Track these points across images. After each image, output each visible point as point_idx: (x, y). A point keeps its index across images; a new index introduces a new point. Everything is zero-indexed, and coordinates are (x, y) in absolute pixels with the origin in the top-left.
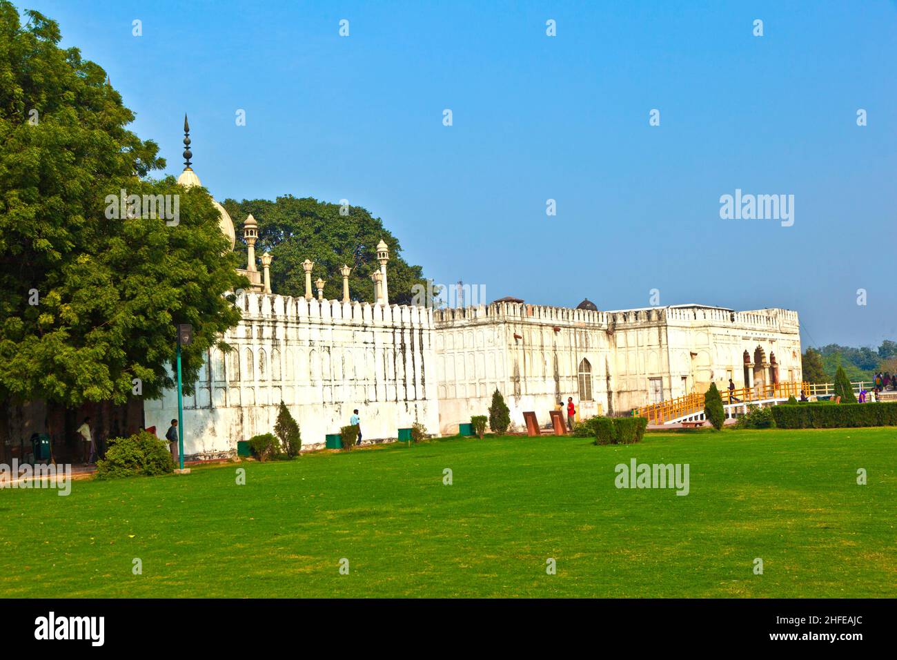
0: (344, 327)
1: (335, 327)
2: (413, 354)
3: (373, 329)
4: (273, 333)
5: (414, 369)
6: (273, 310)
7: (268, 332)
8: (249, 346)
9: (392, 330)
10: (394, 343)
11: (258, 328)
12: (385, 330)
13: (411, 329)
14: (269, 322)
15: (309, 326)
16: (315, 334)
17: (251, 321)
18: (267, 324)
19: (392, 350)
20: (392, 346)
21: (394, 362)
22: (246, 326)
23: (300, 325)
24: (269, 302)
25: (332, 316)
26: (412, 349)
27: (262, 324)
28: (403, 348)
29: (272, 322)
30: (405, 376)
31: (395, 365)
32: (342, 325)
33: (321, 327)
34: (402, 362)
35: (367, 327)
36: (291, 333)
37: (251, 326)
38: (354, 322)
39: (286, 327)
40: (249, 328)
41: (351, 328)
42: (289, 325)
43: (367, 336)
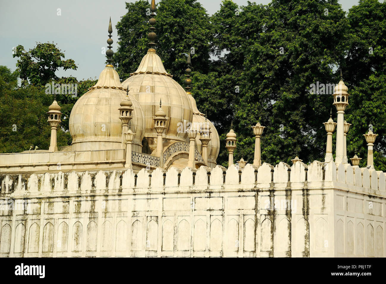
0: (179, 195)
1: (166, 196)
2: (290, 221)
3: (222, 195)
4: (92, 206)
5: (290, 239)
6: (93, 185)
7: (86, 206)
8: (65, 220)
9: (254, 193)
10: (256, 209)
11: (76, 203)
12: (242, 194)
13: (286, 191)
14: (87, 197)
15: (133, 197)
16: (141, 205)
17: (68, 197)
18: (85, 198)
19: (253, 217)
20: (254, 212)
21: (255, 231)
22: (64, 202)
23: (122, 197)
24: (90, 178)
25: (164, 184)
26: (288, 214)
27: (80, 199)
28: (272, 214)
29: (91, 196)
30: (272, 248)
31: (255, 234)
32: (177, 193)
33: (149, 196)
34: (270, 230)
35: (212, 192)
36: (112, 205)
37: (69, 202)
38: (194, 189)
39: (107, 200)
40: (67, 203)
41: (190, 195)
42: (109, 198)
43: (215, 203)
